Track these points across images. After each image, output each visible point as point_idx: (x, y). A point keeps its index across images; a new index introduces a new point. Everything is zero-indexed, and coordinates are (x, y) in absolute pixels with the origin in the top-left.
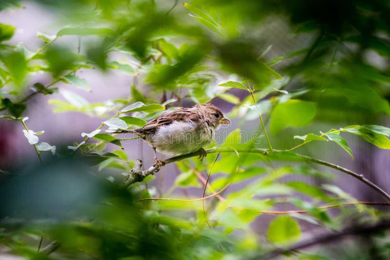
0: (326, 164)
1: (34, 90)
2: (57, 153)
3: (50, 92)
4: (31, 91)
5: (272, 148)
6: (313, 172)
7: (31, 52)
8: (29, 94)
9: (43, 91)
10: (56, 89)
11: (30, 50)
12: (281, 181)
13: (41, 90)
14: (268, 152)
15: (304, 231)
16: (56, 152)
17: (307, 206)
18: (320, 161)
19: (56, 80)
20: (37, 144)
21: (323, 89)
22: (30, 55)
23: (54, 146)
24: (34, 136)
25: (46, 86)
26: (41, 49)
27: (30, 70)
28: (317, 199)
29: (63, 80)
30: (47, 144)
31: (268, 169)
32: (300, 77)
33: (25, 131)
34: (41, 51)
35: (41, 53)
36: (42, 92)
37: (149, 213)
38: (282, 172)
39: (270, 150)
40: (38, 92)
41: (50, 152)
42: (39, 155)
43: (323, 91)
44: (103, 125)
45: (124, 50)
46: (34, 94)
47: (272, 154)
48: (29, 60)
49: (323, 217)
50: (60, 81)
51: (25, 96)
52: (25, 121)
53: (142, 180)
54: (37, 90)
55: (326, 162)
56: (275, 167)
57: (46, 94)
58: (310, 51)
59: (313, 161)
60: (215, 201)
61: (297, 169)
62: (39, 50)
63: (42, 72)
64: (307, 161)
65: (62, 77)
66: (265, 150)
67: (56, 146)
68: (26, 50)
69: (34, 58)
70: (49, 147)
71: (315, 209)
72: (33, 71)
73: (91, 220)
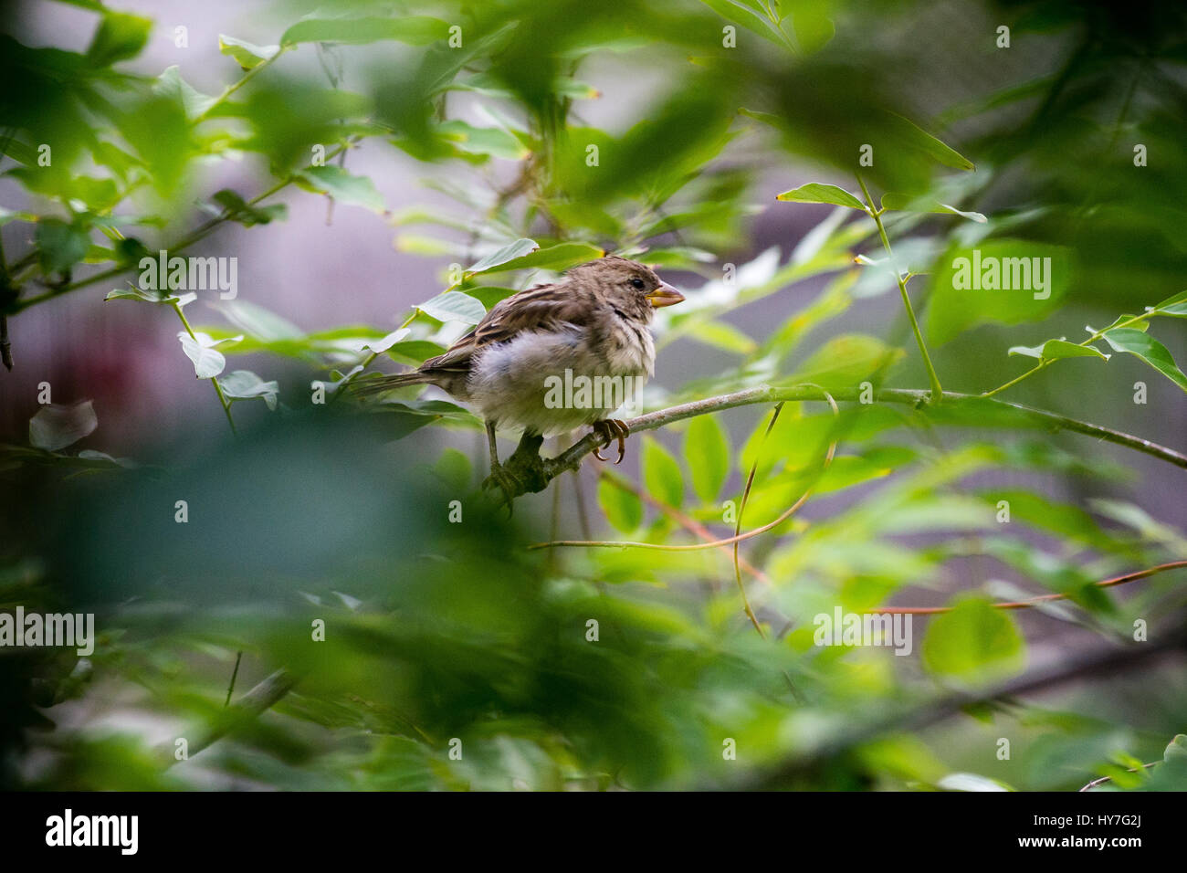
0: (1110, 437)
1: (215, 211)
2: (281, 404)
3: (263, 219)
4: (205, 214)
5: (939, 387)
6: (1063, 459)
7: (202, 96)
8: (198, 225)
9: (240, 214)
10: (281, 208)
11: (200, 90)
12: (963, 487)
13: (236, 213)
14: (928, 401)
15: (1032, 640)
16: (278, 400)
17: (1044, 564)
18: (1091, 425)
19: (279, 182)
20: (219, 377)
21: (1092, 205)
22: (200, 105)
23: (274, 383)
24: (212, 351)
25: (248, 201)
26: (234, 87)
27: (199, 148)
28: (1075, 545)
29: (302, 181)
30: (250, 374)
31: (925, 452)
32: (1023, 170)
33: (184, 336)
34: (231, 92)
35: (233, 99)
36: (239, 220)
37: (561, 587)
38: (966, 460)
39: (936, 393)
40: (228, 218)
41: (259, 400)
42: (227, 410)
43: (1092, 212)
44: (418, 315)
45: (485, 88)
46: (213, 224)
47: (940, 405)
48: (198, 122)
49: (1093, 597)
50: (293, 184)
51: (186, 231)
52: (185, 307)
53: (544, 487)
54: (224, 212)
55: (1109, 430)
56: (943, 446)
57: (249, 225)
58: (1056, 88)
59: (1068, 425)
60: (762, 549)
61: (1013, 451)
62: (227, 89)
63: (236, 156)
64: (1049, 425)
65: (297, 172)
66: (920, 393)
67: (279, 382)
68: (187, 88)
69: (215, 112)
70: (256, 384)
71: (1069, 574)
72: (209, 152)
73: (386, 608)
